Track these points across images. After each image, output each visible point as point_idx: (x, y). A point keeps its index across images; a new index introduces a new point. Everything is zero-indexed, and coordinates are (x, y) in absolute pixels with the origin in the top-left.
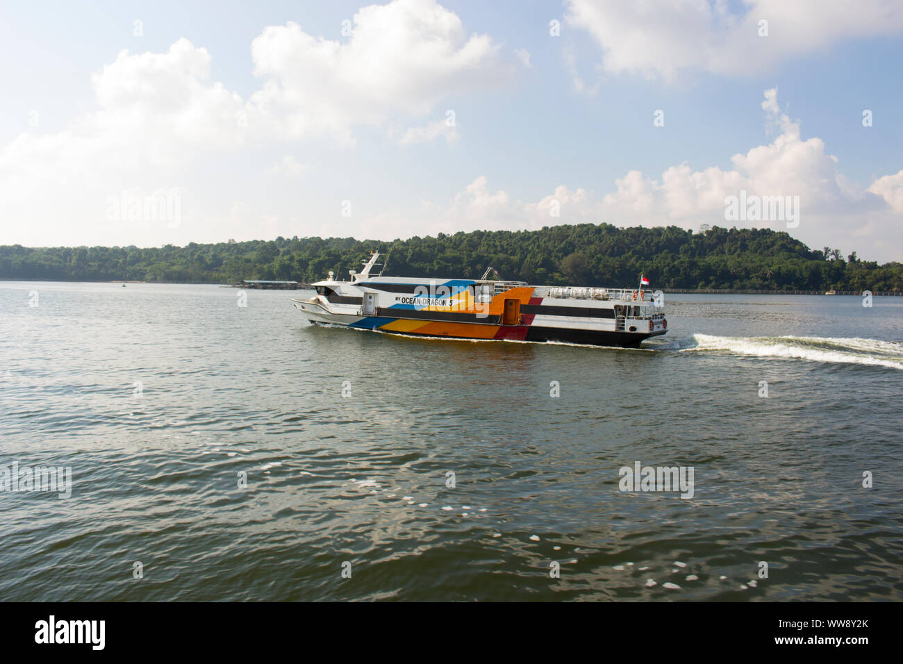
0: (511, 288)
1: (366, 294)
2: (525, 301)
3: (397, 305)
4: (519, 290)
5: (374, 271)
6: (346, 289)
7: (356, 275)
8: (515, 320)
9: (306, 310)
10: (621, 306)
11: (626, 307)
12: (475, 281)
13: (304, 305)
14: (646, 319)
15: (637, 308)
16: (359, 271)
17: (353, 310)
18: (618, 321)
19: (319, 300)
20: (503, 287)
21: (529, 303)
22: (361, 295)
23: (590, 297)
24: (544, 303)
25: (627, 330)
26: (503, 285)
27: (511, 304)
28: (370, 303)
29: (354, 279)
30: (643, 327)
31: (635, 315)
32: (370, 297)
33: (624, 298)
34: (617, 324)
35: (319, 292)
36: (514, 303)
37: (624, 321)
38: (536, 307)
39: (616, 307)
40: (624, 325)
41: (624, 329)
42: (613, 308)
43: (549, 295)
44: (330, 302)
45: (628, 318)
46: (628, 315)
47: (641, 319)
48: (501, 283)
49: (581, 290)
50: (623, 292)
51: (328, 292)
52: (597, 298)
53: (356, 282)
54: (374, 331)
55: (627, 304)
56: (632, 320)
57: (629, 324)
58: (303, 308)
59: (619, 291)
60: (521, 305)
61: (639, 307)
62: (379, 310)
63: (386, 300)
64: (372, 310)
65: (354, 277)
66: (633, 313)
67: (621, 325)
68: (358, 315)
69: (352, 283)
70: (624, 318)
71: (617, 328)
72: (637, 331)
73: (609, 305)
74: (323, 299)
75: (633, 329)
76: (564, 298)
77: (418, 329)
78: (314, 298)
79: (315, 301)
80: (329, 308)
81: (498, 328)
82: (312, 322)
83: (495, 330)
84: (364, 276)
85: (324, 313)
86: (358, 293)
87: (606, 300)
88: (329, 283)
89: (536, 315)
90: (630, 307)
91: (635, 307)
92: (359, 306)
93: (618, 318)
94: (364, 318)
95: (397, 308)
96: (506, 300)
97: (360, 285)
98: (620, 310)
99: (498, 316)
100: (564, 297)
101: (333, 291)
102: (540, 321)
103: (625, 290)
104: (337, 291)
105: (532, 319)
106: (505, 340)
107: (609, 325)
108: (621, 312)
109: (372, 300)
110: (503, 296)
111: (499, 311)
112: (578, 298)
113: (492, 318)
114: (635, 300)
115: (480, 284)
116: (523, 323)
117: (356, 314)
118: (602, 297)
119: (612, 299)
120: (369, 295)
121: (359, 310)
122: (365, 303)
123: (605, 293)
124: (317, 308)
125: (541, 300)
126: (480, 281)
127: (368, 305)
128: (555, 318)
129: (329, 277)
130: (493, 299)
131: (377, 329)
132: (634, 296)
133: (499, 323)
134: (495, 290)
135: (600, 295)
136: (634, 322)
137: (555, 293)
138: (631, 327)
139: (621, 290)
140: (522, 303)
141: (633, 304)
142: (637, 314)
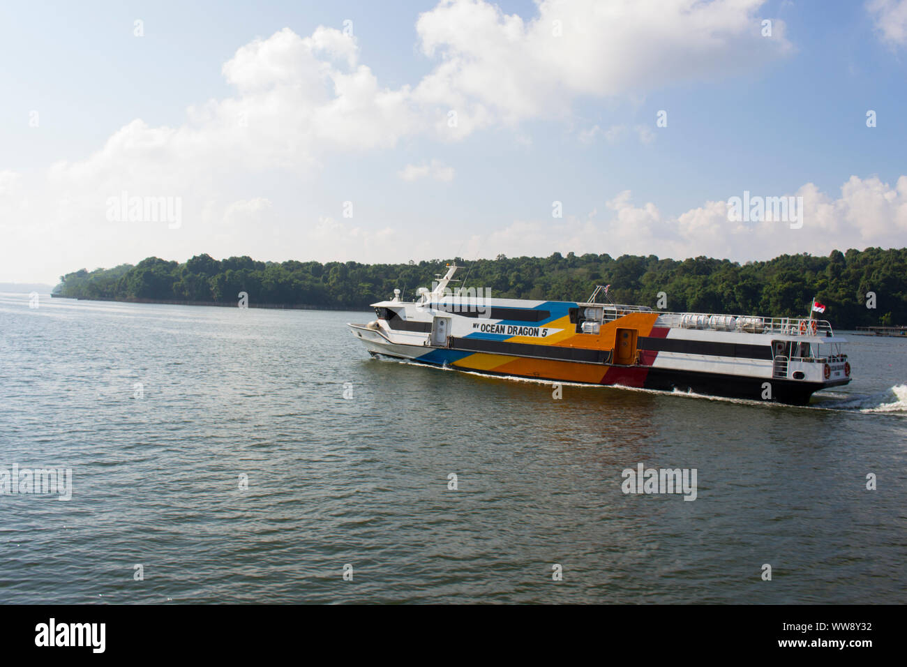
0: (626, 313)
1: (436, 318)
2: (644, 332)
3: (475, 334)
4: (639, 316)
6: (413, 312)
8: (631, 357)
9: (364, 337)
10: (783, 342)
11: (789, 343)
12: (578, 303)
13: (361, 332)
14: (819, 361)
15: (806, 346)
16: (431, 289)
17: (419, 339)
18: (776, 364)
19: (378, 325)
20: (614, 312)
21: (650, 335)
22: (430, 320)
23: (737, 329)
24: (670, 336)
25: (790, 377)
26: (615, 309)
27: (626, 336)
28: (441, 330)
30: (814, 373)
31: (802, 356)
32: (442, 323)
33: (786, 331)
34: (776, 368)
35: (379, 317)
36: (630, 334)
37: (786, 364)
38: (660, 341)
39: (774, 343)
40: (785, 369)
41: (785, 375)
42: (770, 345)
43: (679, 326)
44: (392, 328)
45: (792, 360)
46: (792, 355)
47: (812, 361)
48: (612, 307)
50: (785, 321)
51: (390, 315)
52: (747, 329)
54: (444, 368)
55: (791, 339)
56: (797, 363)
57: (793, 368)
58: (360, 336)
59: (780, 321)
60: (640, 338)
61: (808, 344)
62: (452, 339)
63: (461, 328)
64: (443, 340)
65: (424, 297)
66: (799, 352)
67: (780, 369)
68: (425, 346)
70: (786, 360)
71: (775, 373)
72: (805, 379)
73: (765, 340)
74: (384, 323)
75: (799, 375)
76: (700, 328)
77: (502, 366)
78: (372, 323)
79: (374, 326)
80: (389, 335)
81: (607, 368)
82: (373, 354)
83: (603, 372)
85: (383, 342)
86: (427, 317)
87: (761, 332)
88: (394, 303)
89: (661, 353)
90: (795, 344)
91: (803, 343)
92: (427, 334)
93: (777, 359)
94: (433, 350)
95: (475, 338)
96: (619, 331)
98: (780, 347)
99: (606, 353)
100: (700, 327)
101: (395, 314)
102: (665, 360)
103: (788, 319)
104: (400, 314)
105: (655, 357)
106: (616, 386)
107: (763, 369)
108: (781, 351)
109: (444, 327)
110: (615, 324)
111: (609, 345)
112: (719, 329)
113: (597, 355)
114: (802, 333)
115: (585, 308)
116: (640, 362)
117: (422, 344)
118: (753, 328)
119: (768, 331)
120: (440, 320)
121: (426, 339)
122: (436, 330)
123: (759, 324)
124: (375, 335)
125: (667, 330)
126: (584, 304)
127: (439, 334)
128: (686, 357)
129: (394, 296)
130: (601, 329)
131: (448, 366)
132: (802, 329)
133: (608, 362)
134: (605, 317)
135: (750, 325)
136: (800, 366)
137: (686, 322)
138: (797, 372)
139: (783, 319)
140: (640, 334)
141: (799, 340)
142: (806, 353)
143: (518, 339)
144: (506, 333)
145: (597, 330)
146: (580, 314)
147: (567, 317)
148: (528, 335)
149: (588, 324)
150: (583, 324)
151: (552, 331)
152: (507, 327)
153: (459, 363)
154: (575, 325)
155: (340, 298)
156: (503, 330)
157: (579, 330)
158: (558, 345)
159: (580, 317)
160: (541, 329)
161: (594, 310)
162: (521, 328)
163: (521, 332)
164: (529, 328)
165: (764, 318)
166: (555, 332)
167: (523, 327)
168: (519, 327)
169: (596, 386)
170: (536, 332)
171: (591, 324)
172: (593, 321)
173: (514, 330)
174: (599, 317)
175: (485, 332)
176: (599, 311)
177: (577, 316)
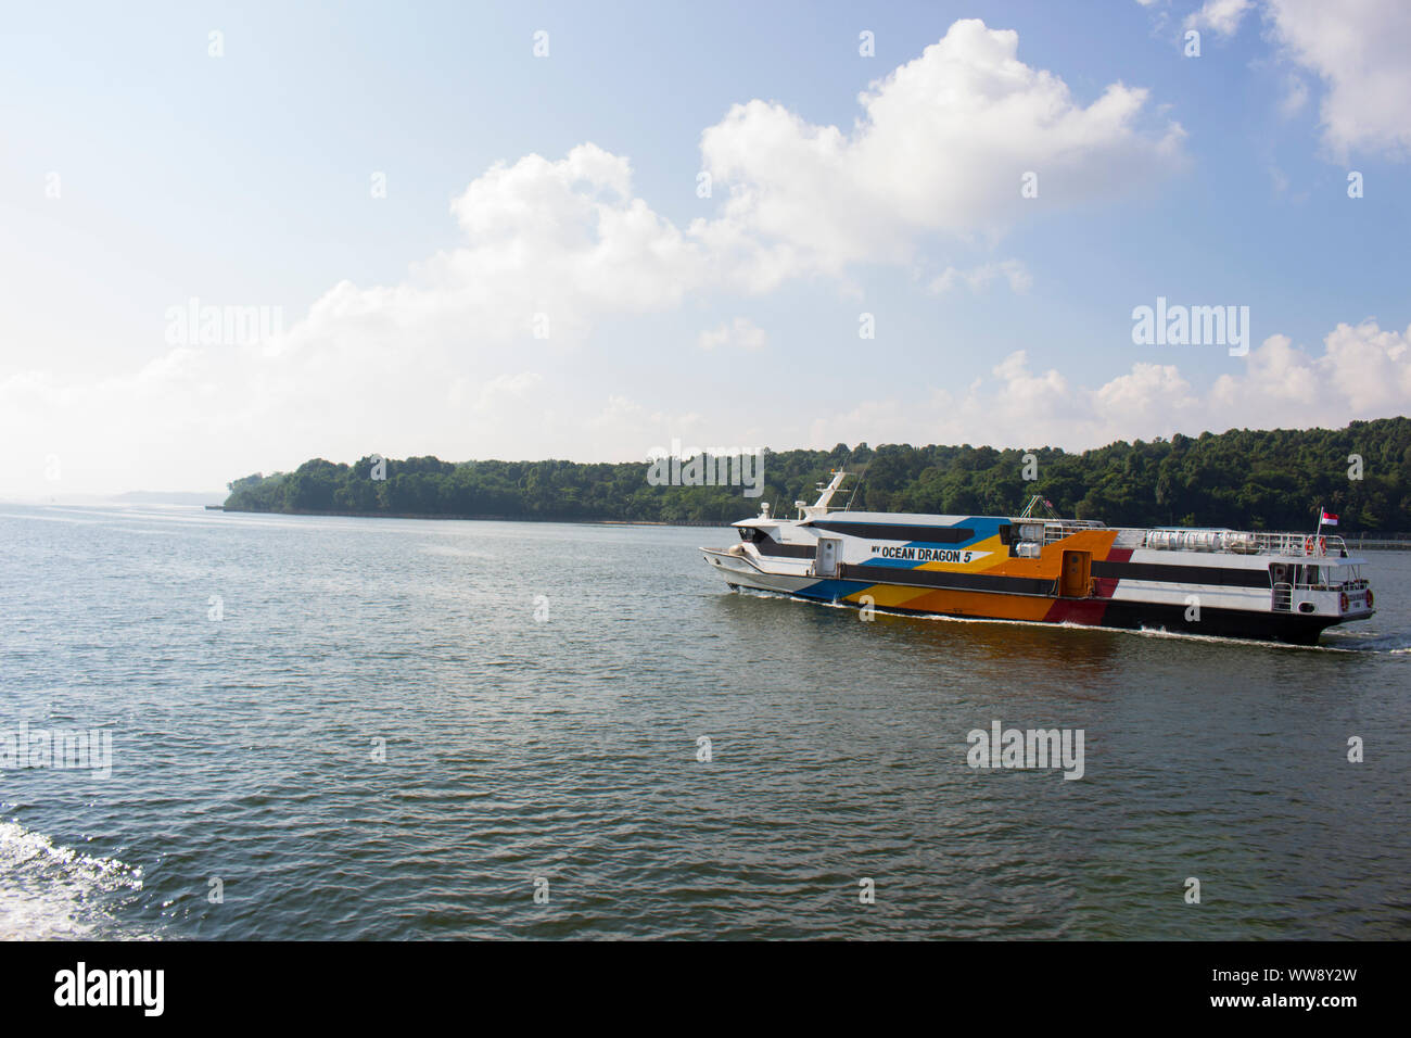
0: (1074, 531)
1: (821, 540)
2: (1100, 555)
3: (874, 560)
4: (1091, 535)
5: (837, 502)
6: (789, 532)
7: (806, 509)
8: (1083, 587)
9: (723, 565)
11: (1291, 566)
12: (1010, 519)
13: (720, 558)
14: (1332, 589)
15: (1313, 569)
16: (811, 503)
17: (800, 567)
18: (1276, 593)
19: (743, 550)
20: (1059, 530)
21: (1108, 558)
22: (814, 542)
23: (1221, 548)
24: (1134, 559)
25: (1295, 609)
26: (1060, 526)
27: (1076, 560)
28: (829, 556)
29: (803, 517)
30: (1327, 605)
31: (1309, 582)
32: (830, 547)
33: (1288, 550)
34: (1276, 599)
35: (744, 537)
36: (1080, 557)
37: (1289, 594)
38: (1121, 565)
39: (1272, 566)
40: (1289, 600)
41: (1289, 607)
42: (1267, 569)
43: (1145, 544)
44: (762, 554)
45: (1297, 588)
46: (1297, 582)
47: (1323, 589)
48: (1055, 523)
49: (1203, 535)
50: (1285, 538)
51: (760, 537)
52: (1236, 550)
53: (807, 520)
54: (834, 604)
55: (1295, 561)
56: (1305, 592)
57: (1298, 598)
58: (718, 562)
59: (1278, 538)
60: (1093, 562)
61: (1317, 567)
62: (844, 568)
63: (856, 551)
64: (831, 568)
65: (803, 512)
66: (1305, 578)
67: (1282, 600)
68: (808, 576)
69: (799, 522)
70: (1289, 588)
71: (1275, 605)
72: (1314, 613)
73: (1261, 563)
74: (751, 548)
75: (1305, 607)
76: (1173, 549)
77: (906, 603)
78: (735, 547)
79: (737, 551)
80: (759, 562)
81: (1053, 602)
82: (734, 586)
83: (1046, 606)
84: (819, 511)
85: (751, 571)
86: (809, 539)
87: (1254, 553)
88: (762, 521)
89: (1122, 582)
90: (1299, 566)
91: (1309, 566)
92: (810, 561)
93: (1277, 587)
94: (819, 580)
95: (875, 564)
96: (1066, 554)
97: (811, 525)
98: (1280, 572)
99: (1048, 583)
100: (1173, 547)
101: (767, 535)
102: (1128, 591)
103: (1288, 535)
104: (773, 536)
105: (1114, 587)
106: (1065, 625)
107: (1259, 600)
108: (1284, 575)
109: (832, 551)
110: (1060, 546)
111: (1053, 572)
112: (1199, 550)
113: (1039, 586)
114: (1309, 554)
115: (1020, 525)
116: (1096, 593)
117: (805, 574)
118: (1244, 548)
119: (1264, 551)
120: (827, 543)
121: (809, 568)
122: (821, 556)
123: (1252, 543)
124: (740, 563)
125: (1130, 552)
126: (1019, 520)
127: (825, 560)
128: (1156, 586)
129: (761, 512)
130: (1042, 551)
131: (838, 603)
132: (1307, 547)
133: (1053, 594)
134: (1046, 535)
135: (1240, 544)
136: (1308, 595)
137: (1155, 541)
138: (1303, 604)
139: (1281, 535)
140: (1095, 557)
141: (1305, 561)
142: (1313, 580)
143: (933, 565)
144: (916, 558)
145: (1037, 553)
146: (1013, 532)
147: (998, 537)
148: (946, 561)
149: (1025, 545)
150: (1018, 546)
151: (976, 555)
152: (917, 550)
153: (851, 597)
154: (1008, 547)
155: (536, 506)
156: (912, 554)
157: (1013, 553)
158: (987, 573)
159: (1014, 537)
160: (963, 553)
161: (1032, 528)
162: (936, 552)
163: (936, 556)
164: (946, 551)
165: (1254, 534)
166: (981, 556)
167: (939, 551)
168: (933, 551)
169: (1038, 624)
170: (957, 557)
171: (1029, 546)
172: (1031, 542)
173: (927, 555)
174: (1039, 536)
175: (888, 557)
176: (1038, 528)
177: (1010, 536)
